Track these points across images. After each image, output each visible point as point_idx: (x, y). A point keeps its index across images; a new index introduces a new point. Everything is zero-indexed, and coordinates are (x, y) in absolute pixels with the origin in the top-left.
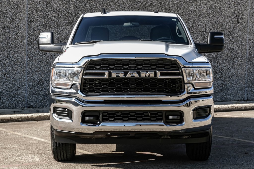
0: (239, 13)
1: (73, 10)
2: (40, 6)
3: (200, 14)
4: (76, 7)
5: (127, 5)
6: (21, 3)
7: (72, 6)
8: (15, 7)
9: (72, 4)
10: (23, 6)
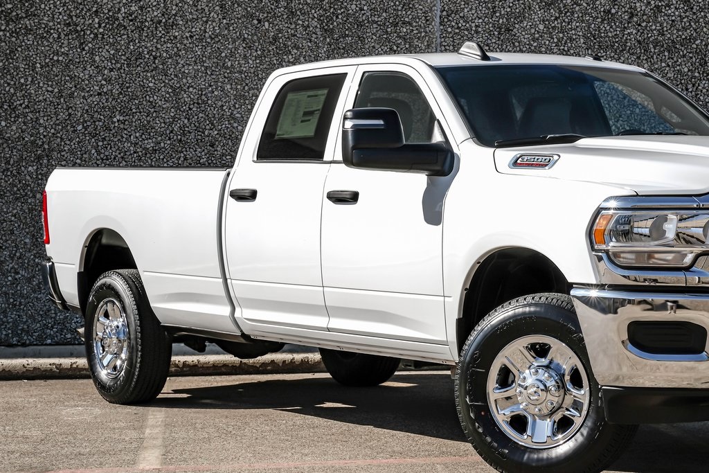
1: (583, 45)
2: (478, 40)
4: (592, 38)
6: (419, 35)
7: (581, 34)
8: (401, 47)
9: (579, 29)
10: (426, 44)
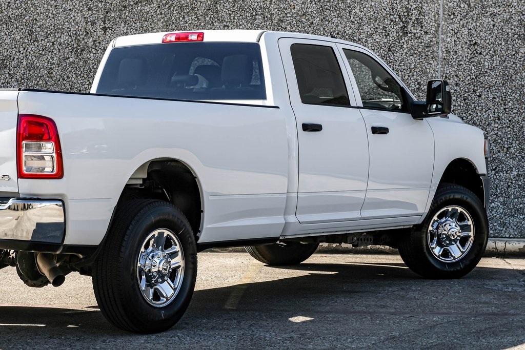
0: (407, 8)
3: (281, 16)
5: (76, 4)
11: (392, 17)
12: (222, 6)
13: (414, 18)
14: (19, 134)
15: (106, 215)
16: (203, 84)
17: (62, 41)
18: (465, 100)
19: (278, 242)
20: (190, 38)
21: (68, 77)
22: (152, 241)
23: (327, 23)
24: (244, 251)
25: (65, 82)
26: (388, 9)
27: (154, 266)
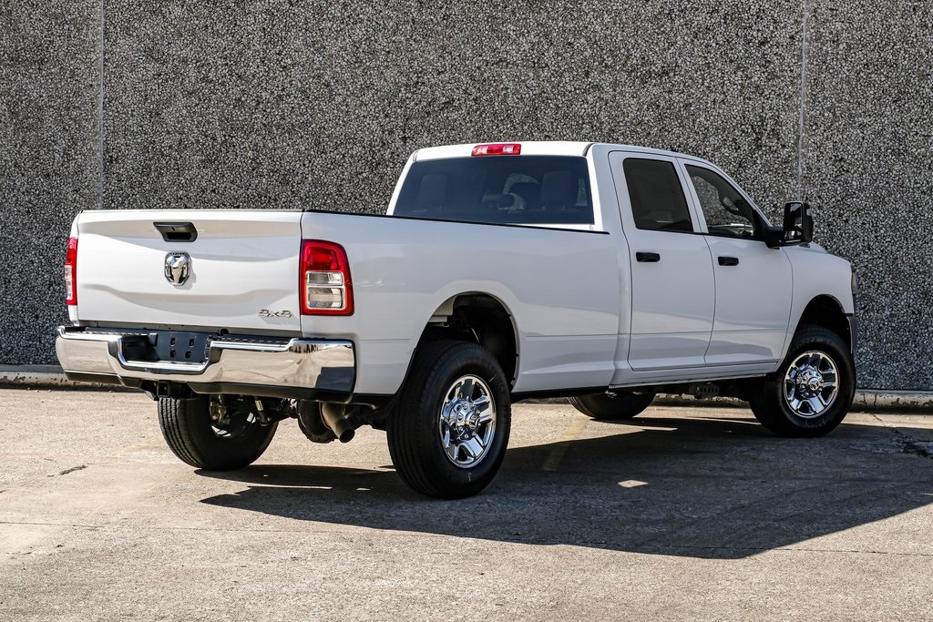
0: (761, 117)
1: (219, 127)
2: (134, 122)
3: (613, 125)
4: (226, 122)
7: (216, 117)
8: (72, 127)
10: (92, 124)
11: (743, 127)
12: (542, 113)
13: (769, 129)
14: (303, 262)
15: (404, 359)
16: (519, 204)
17: (354, 152)
18: (829, 225)
19: (607, 392)
20: (504, 150)
21: (360, 195)
22: (458, 390)
23: (666, 133)
24: (566, 402)
25: (357, 201)
26: (738, 118)
27: (460, 420)
